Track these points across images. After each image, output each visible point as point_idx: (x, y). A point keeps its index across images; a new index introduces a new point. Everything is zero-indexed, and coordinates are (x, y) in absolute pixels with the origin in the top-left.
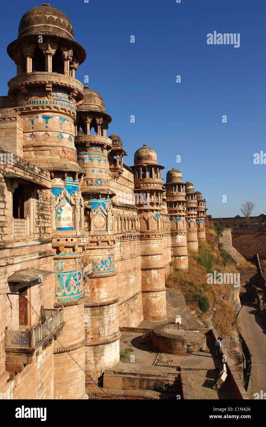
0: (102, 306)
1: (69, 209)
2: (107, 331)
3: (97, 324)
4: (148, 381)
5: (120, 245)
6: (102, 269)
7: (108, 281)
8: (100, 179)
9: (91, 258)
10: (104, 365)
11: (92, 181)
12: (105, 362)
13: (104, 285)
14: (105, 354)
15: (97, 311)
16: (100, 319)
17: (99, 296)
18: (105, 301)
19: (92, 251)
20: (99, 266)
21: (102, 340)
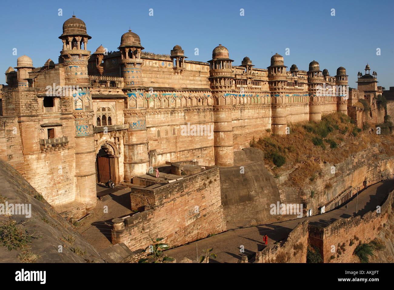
0: (133, 145)
1: (80, 102)
2: (136, 158)
3: (131, 154)
4: (149, 182)
5: (185, 115)
6: (134, 127)
7: (137, 133)
8: (133, 82)
9: (128, 121)
10: (135, 174)
11: (128, 83)
12: (135, 172)
13: (135, 135)
14: (135, 168)
15: (131, 148)
16: (132, 151)
17: (132, 140)
18: (135, 143)
19: (129, 118)
20: (132, 126)
21: (133, 161)
